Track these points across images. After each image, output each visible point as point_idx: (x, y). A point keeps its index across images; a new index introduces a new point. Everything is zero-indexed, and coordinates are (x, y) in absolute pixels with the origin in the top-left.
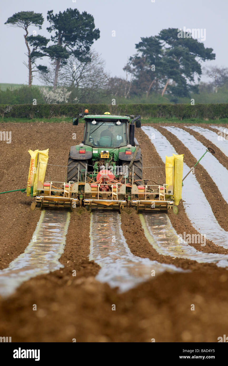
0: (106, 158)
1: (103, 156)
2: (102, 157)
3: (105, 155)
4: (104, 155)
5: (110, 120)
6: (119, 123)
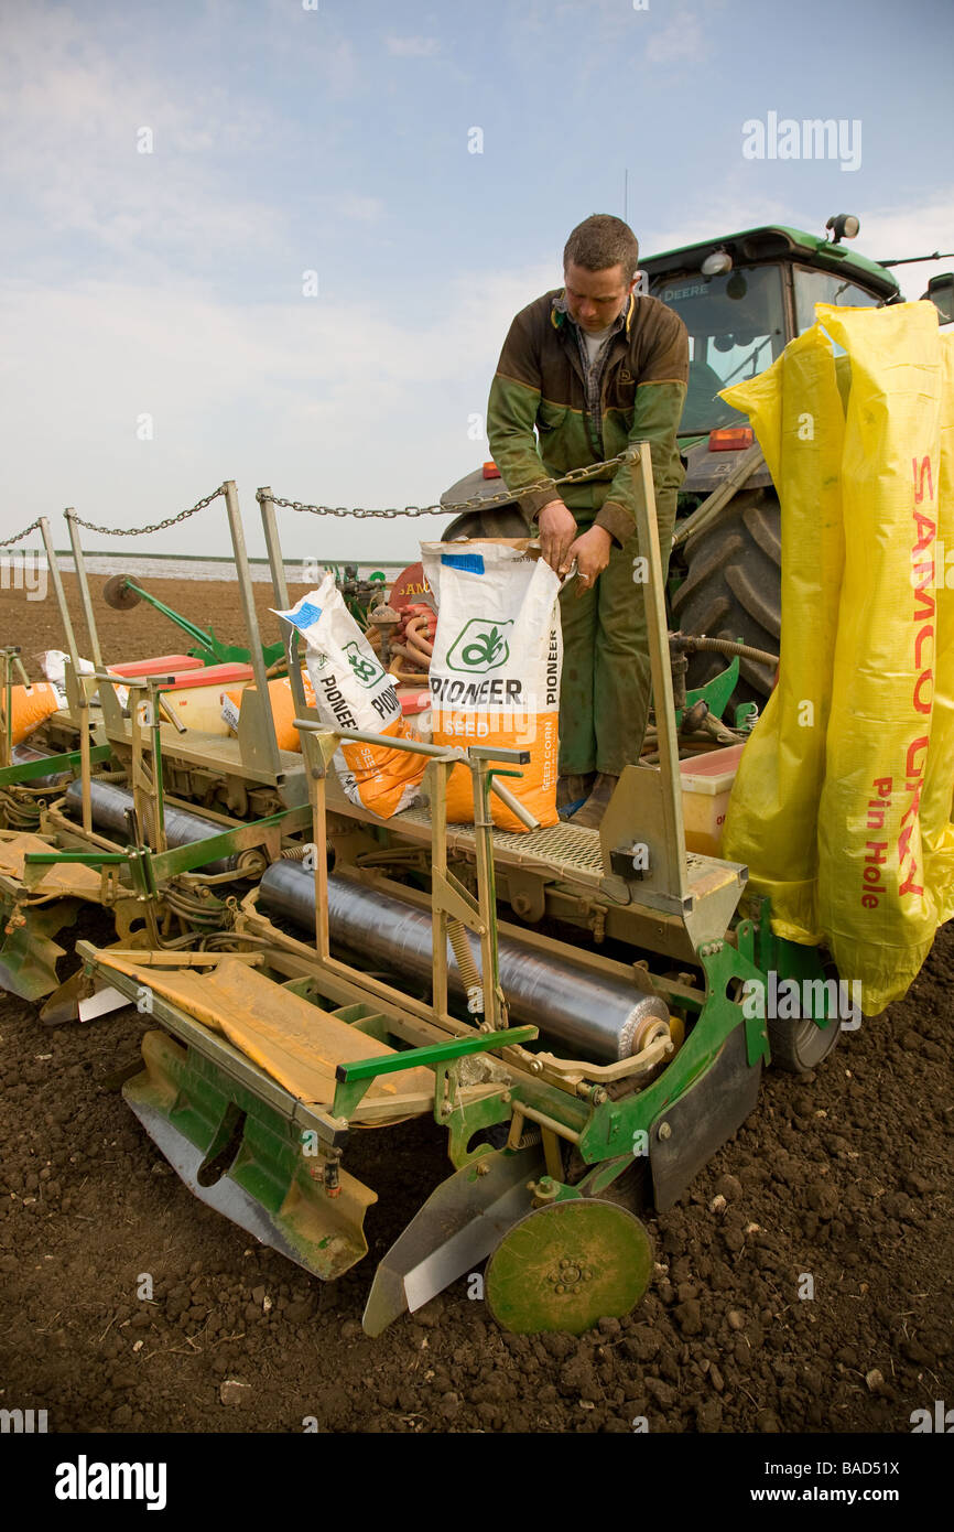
5: (677, 264)
6: (718, 263)
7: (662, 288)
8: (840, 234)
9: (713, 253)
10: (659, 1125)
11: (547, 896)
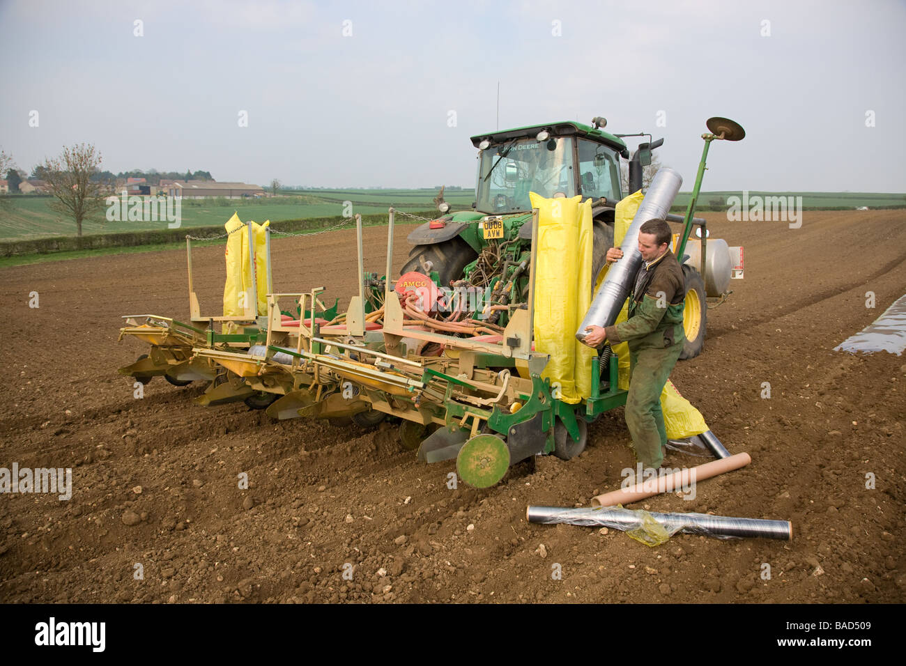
0: (496, 237)
1: (489, 235)
2: (486, 237)
3: (493, 229)
4: (491, 230)
5: (525, 134)
6: (543, 135)
7: (517, 144)
8: (598, 125)
9: (542, 131)
10: (511, 430)
11: (474, 372)
